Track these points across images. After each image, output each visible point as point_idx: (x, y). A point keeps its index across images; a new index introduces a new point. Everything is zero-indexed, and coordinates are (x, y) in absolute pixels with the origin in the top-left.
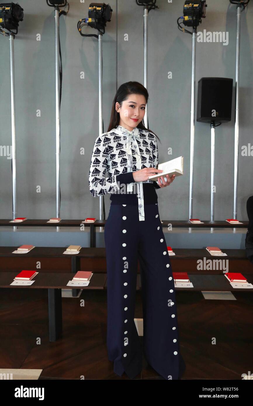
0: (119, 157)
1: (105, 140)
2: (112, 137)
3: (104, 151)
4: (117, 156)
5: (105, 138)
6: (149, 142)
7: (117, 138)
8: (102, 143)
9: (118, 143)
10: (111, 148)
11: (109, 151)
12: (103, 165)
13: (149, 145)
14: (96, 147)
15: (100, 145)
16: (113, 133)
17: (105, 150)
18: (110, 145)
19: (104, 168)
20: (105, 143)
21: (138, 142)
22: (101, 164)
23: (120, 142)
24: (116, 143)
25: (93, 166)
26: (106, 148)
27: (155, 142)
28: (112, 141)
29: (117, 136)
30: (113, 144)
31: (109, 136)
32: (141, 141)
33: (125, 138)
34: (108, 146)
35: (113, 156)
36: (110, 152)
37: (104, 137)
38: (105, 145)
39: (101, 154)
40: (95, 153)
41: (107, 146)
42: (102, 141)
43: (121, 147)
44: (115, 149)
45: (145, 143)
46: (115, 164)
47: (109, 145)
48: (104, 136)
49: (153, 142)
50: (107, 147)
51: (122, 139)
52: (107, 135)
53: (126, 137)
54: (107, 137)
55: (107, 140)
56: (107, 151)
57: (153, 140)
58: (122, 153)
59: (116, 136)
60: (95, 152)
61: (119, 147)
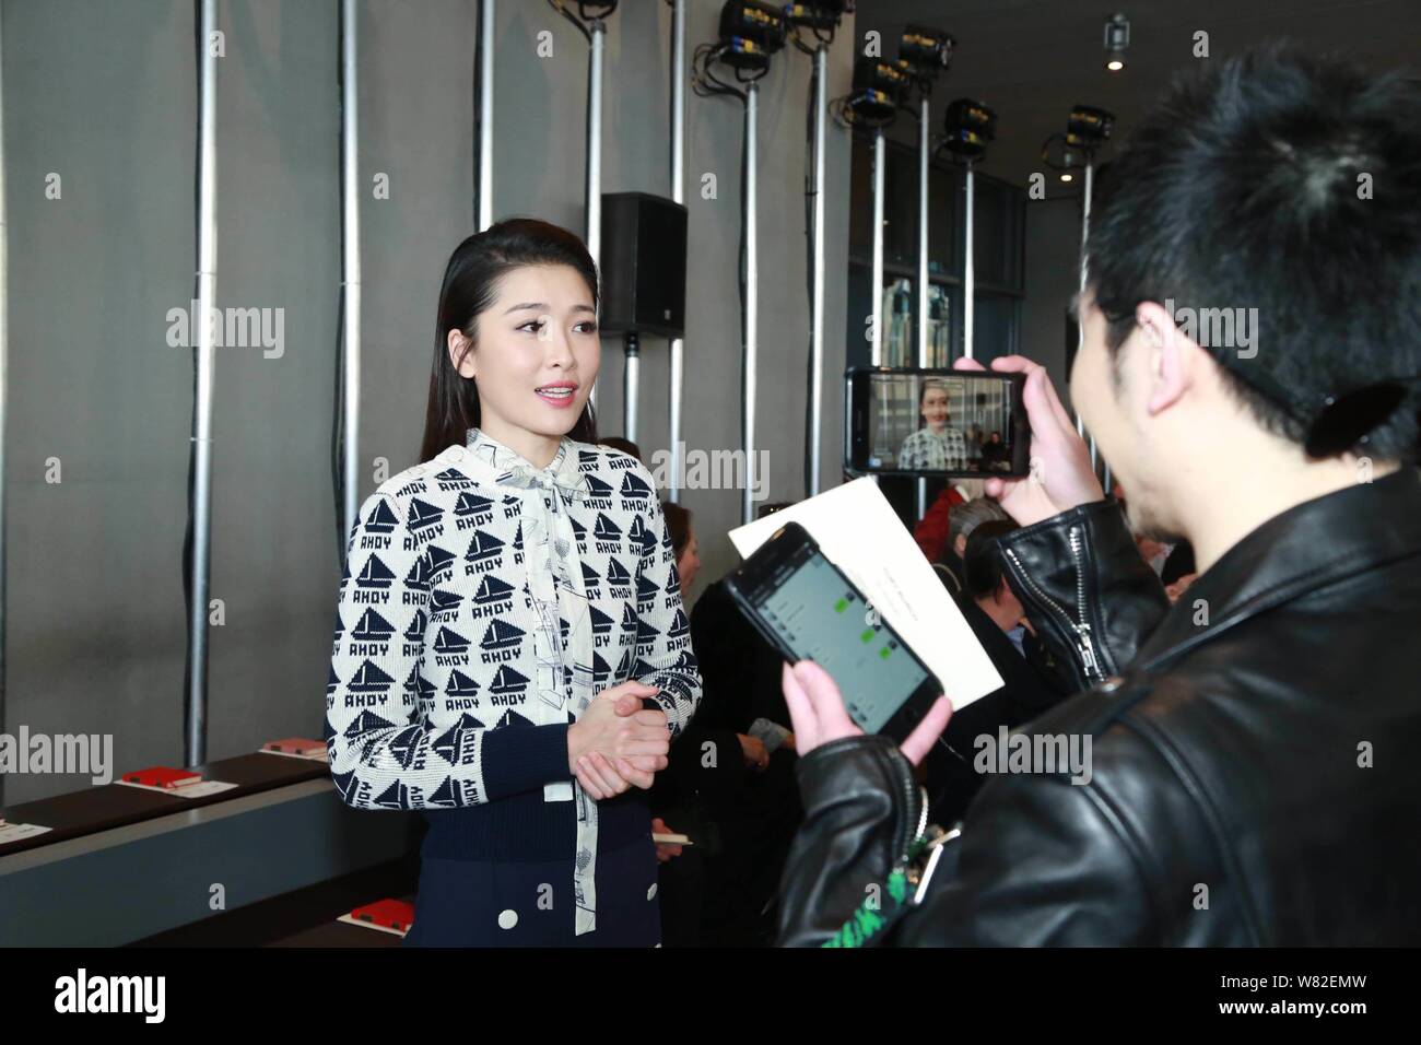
0: (477, 614)
1: (412, 515)
2: (446, 500)
3: (413, 574)
4: (466, 607)
6: (623, 519)
7: (473, 504)
8: (400, 532)
9: (477, 533)
10: (441, 557)
12: (405, 646)
13: (625, 541)
15: (387, 542)
16: (454, 473)
18: (438, 542)
19: (412, 660)
20: (416, 531)
21: (577, 527)
22: (397, 641)
23: (487, 528)
24: (468, 534)
25: (353, 652)
26: (420, 559)
27: (651, 514)
28: (449, 519)
29: (472, 491)
30: (455, 539)
31: (433, 496)
32: (589, 519)
33: (511, 506)
34: (431, 548)
35: (449, 600)
36: (435, 577)
37: (408, 498)
38: (416, 544)
39: (397, 588)
40: (360, 584)
41: (423, 549)
42: (397, 522)
43: (493, 558)
44: (459, 565)
45: (607, 529)
46: (452, 642)
47: (434, 543)
48: (406, 489)
49: (645, 515)
50: (424, 556)
51: (498, 509)
52: (424, 488)
53: (514, 500)
54: (421, 496)
55: (425, 514)
56: (426, 576)
57: (646, 506)
58: (496, 590)
59: (468, 496)
60: (363, 575)
61: (482, 555)
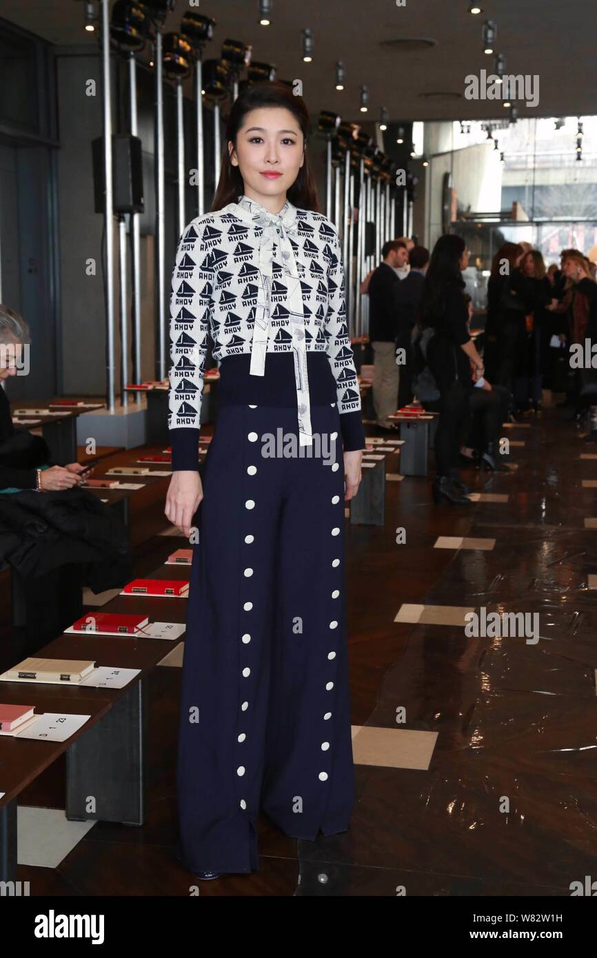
0: (240, 282)
1: (205, 233)
2: (224, 228)
3: (204, 263)
4: (235, 278)
5: (206, 230)
6: (321, 245)
7: (238, 230)
8: (199, 242)
9: (240, 243)
10: (220, 255)
11: (217, 262)
12: (200, 300)
13: (320, 254)
14: (184, 252)
15: (193, 247)
16: (230, 215)
17: (205, 260)
18: (219, 247)
19: (205, 307)
20: (207, 241)
21: (293, 244)
22: (196, 297)
23: (244, 241)
24: (235, 244)
25: (177, 303)
26: (208, 255)
27: (335, 246)
28: (225, 236)
29: (238, 223)
30: (227, 245)
31: (218, 225)
32: (300, 241)
33: (258, 231)
34: (214, 250)
35: (225, 276)
36: (217, 265)
37: (204, 225)
38: (206, 247)
39: (197, 270)
40: (180, 269)
41: (210, 250)
42: (197, 236)
43: (248, 255)
44: (230, 258)
45: (310, 247)
46: (228, 297)
47: (216, 247)
48: (204, 221)
49: (331, 246)
50: (210, 254)
51: (251, 233)
52: (213, 221)
53: (260, 228)
54: (211, 225)
55: (212, 233)
56: (211, 264)
57: (332, 241)
58: (250, 270)
59: (235, 226)
60: (182, 264)
61: (242, 253)
